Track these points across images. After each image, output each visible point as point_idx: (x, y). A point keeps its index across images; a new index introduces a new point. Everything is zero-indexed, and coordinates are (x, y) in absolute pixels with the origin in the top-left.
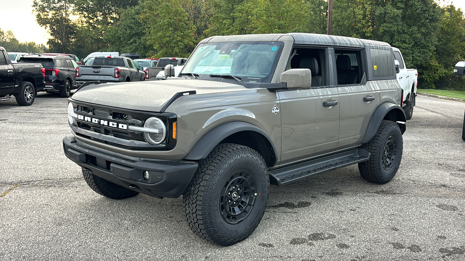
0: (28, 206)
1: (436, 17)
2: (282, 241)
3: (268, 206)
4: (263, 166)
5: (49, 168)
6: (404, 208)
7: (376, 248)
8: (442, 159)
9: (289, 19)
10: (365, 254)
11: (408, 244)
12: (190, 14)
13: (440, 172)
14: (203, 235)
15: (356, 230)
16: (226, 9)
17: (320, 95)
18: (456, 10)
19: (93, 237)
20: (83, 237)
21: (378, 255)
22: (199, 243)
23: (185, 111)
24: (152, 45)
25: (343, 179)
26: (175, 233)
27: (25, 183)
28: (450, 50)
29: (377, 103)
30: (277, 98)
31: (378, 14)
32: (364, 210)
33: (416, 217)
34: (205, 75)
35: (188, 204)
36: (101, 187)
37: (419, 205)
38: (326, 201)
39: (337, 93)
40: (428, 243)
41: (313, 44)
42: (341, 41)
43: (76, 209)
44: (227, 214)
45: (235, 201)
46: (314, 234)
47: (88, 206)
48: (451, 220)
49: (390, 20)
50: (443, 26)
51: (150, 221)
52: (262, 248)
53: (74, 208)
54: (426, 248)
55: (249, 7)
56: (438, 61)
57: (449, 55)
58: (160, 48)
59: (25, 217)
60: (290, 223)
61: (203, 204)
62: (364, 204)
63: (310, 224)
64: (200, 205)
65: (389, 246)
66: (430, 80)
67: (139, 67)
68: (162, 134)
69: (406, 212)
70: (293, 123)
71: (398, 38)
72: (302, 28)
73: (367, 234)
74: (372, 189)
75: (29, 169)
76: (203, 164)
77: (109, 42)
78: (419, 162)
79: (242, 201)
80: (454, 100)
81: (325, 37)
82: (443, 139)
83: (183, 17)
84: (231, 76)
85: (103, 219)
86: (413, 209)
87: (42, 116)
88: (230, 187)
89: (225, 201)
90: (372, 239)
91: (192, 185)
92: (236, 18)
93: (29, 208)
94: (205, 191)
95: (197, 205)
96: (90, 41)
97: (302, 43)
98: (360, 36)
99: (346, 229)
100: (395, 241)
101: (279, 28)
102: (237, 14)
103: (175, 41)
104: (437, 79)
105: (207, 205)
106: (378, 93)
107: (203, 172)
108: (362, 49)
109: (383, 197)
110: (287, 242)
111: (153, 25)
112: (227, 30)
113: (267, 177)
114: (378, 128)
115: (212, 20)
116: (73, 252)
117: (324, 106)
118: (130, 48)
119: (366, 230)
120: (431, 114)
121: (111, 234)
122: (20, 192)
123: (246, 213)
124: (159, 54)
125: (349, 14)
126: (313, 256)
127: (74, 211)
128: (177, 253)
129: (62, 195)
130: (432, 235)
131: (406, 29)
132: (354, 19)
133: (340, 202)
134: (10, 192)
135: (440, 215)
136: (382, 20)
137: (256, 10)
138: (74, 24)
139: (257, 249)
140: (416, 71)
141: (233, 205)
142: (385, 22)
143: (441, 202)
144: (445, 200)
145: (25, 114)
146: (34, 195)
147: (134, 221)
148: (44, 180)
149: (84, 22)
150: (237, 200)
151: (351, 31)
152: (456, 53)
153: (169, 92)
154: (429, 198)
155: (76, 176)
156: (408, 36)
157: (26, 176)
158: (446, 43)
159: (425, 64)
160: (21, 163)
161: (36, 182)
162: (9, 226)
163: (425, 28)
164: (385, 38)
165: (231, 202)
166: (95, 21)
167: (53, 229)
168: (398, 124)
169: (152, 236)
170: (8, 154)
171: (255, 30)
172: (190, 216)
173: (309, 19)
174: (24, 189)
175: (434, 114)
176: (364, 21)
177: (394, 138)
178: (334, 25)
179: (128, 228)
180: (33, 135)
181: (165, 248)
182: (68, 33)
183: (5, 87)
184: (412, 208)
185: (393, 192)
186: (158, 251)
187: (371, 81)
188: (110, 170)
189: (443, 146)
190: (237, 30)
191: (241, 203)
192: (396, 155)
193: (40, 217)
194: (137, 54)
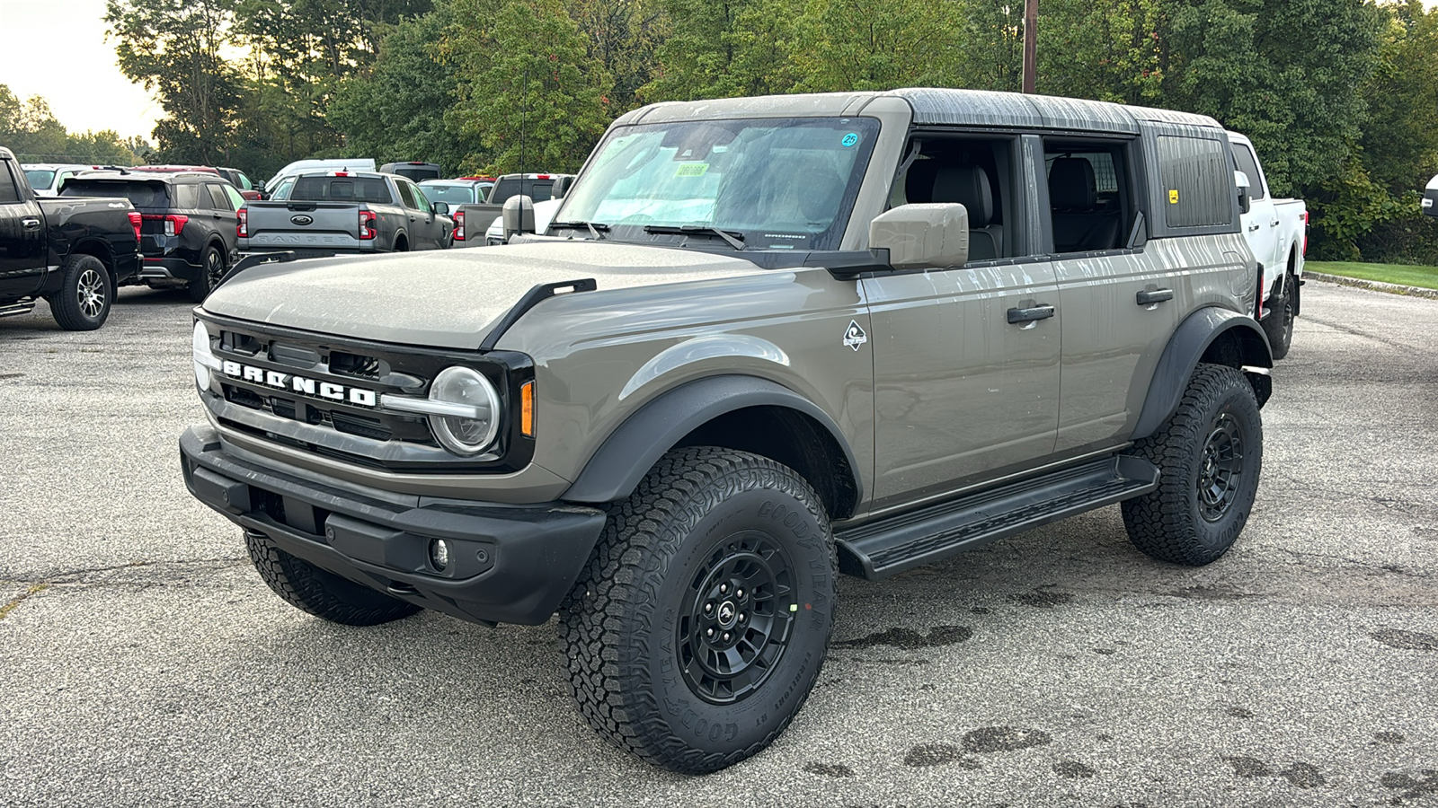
0: (74, 651)
1: (1363, 35)
2: (878, 754)
3: (837, 643)
4: (817, 517)
5: (145, 527)
6: (1266, 644)
7: (1180, 775)
8: (1387, 482)
9: (902, 48)
10: (1145, 796)
11: (1283, 761)
12: (595, 35)
13: (1382, 526)
14: (625, 742)
15: (1115, 717)
16: (707, 20)
17: (998, 287)
18: (1426, 13)
19: (277, 750)
20: (245, 750)
21: (1187, 799)
22: (615, 765)
23: (561, 344)
24: (478, 136)
25: (1073, 551)
26: (540, 734)
27: (70, 577)
28: (1406, 137)
29: (1179, 308)
30: (860, 299)
31: (1181, 27)
32: (1142, 651)
33: (1307, 672)
34: (630, 226)
35: (576, 643)
36: (303, 589)
37: (1316, 634)
38: (1019, 623)
39: (1054, 280)
40: (1346, 756)
41: (972, 123)
42: (1064, 114)
43: (228, 658)
44: (703, 673)
45: (728, 632)
46: (981, 730)
47: (265, 650)
48: (1416, 681)
49: (1217, 47)
50: (1382, 61)
51: (461, 693)
52: (816, 778)
53: (221, 655)
54: (1339, 774)
55: (778, 13)
56: (1369, 173)
57: (1404, 154)
58: (502, 144)
59: (65, 686)
60: (904, 697)
61: (623, 643)
62: (1139, 631)
63: (968, 697)
64: (613, 646)
65: (1223, 768)
66: (1343, 233)
67: (435, 204)
68: (485, 421)
69: (1275, 657)
70: (914, 375)
71: (1245, 104)
72: (945, 75)
73: (1149, 730)
74: (1166, 580)
75: (82, 530)
76: (623, 514)
77: (346, 127)
78: (1312, 494)
79: (751, 629)
80: (1422, 294)
81: (1013, 102)
82: (1388, 419)
83: (573, 45)
84: (711, 230)
85: (310, 691)
86: (1297, 645)
87: (133, 362)
88: (709, 587)
89: (697, 632)
90: (1167, 746)
91: (588, 584)
92: (737, 46)
93: (78, 658)
94: (631, 600)
95: (604, 646)
96: (284, 125)
97: (940, 119)
98: (1125, 98)
99: (1084, 714)
100: (1240, 750)
101: (872, 78)
102: (740, 35)
103: (547, 121)
104: (1367, 230)
105: (637, 644)
106: (1182, 279)
107: (623, 542)
108: (1130, 137)
109: (1200, 607)
110: (893, 759)
111: (478, 73)
112: (711, 85)
113: (830, 552)
114: (1185, 387)
115: (662, 54)
116: (210, 799)
117: (1010, 323)
118: (410, 145)
119: (1146, 717)
120: (1347, 340)
121: (334, 740)
122: (50, 605)
123: (764, 667)
124: (499, 162)
125: (1091, 29)
126: (978, 802)
127: (220, 665)
128: (544, 800)
129: (183, 614)
130: (1359, 730)
131: (1268, 75)
132: (1105, 46)
133: (1065, 625)
134: (20, 607)
135: (1381, 665)
136: (1195, 46)
137: (799, 20)
138: (236, 73)
139: (798, 781)
140: (1300, 207)
141: (722, 644)
142: (1202, 52)
143: (1386, 623)
144: (1396, 616)
145: (79, 357)
146: (97, 614)
147: (409, 695)
148: (131, 565)
149: (267, 65)
150: (733, 629)
151: (1096, 83)
152: (1426, 146)
153: (511, 282)
154: (1346, 608)
155: (230, 552)
156: (1275, 96)
157: (72, 552)
158: (1395, 117)
159: (1329, 184)
160: (60, 511)
161: (105, 572)
162: (12, 716)
163: (1330, 71)
164: (1204, 102)
165: (716, 635)
166: (301, 62)
167: (149, 724)
168: (1248, 374)
169: (464, 744)
170: (21, 485)
171: (797, 83)
172: (583, 683)
173: (966, 46)
174: (66, 596)
175: (1359, 340)
176: (1137, 51)
177: (1235, 420)
178: (1043, 66)
179: (389, 719)
180: (102, 423)
181: (507, 782)
182: (217, 101)
183: (20, 272)
184: (1293, 643)
185: (1231, 591)
186: (483, 791)
187: (1159, 241)
188: (325, 535)
189: (1389, 440)
190: (740, 85)
191: (746, 638)
192: (1240, 472)
193: (112, 685)
194: (430, 165)
